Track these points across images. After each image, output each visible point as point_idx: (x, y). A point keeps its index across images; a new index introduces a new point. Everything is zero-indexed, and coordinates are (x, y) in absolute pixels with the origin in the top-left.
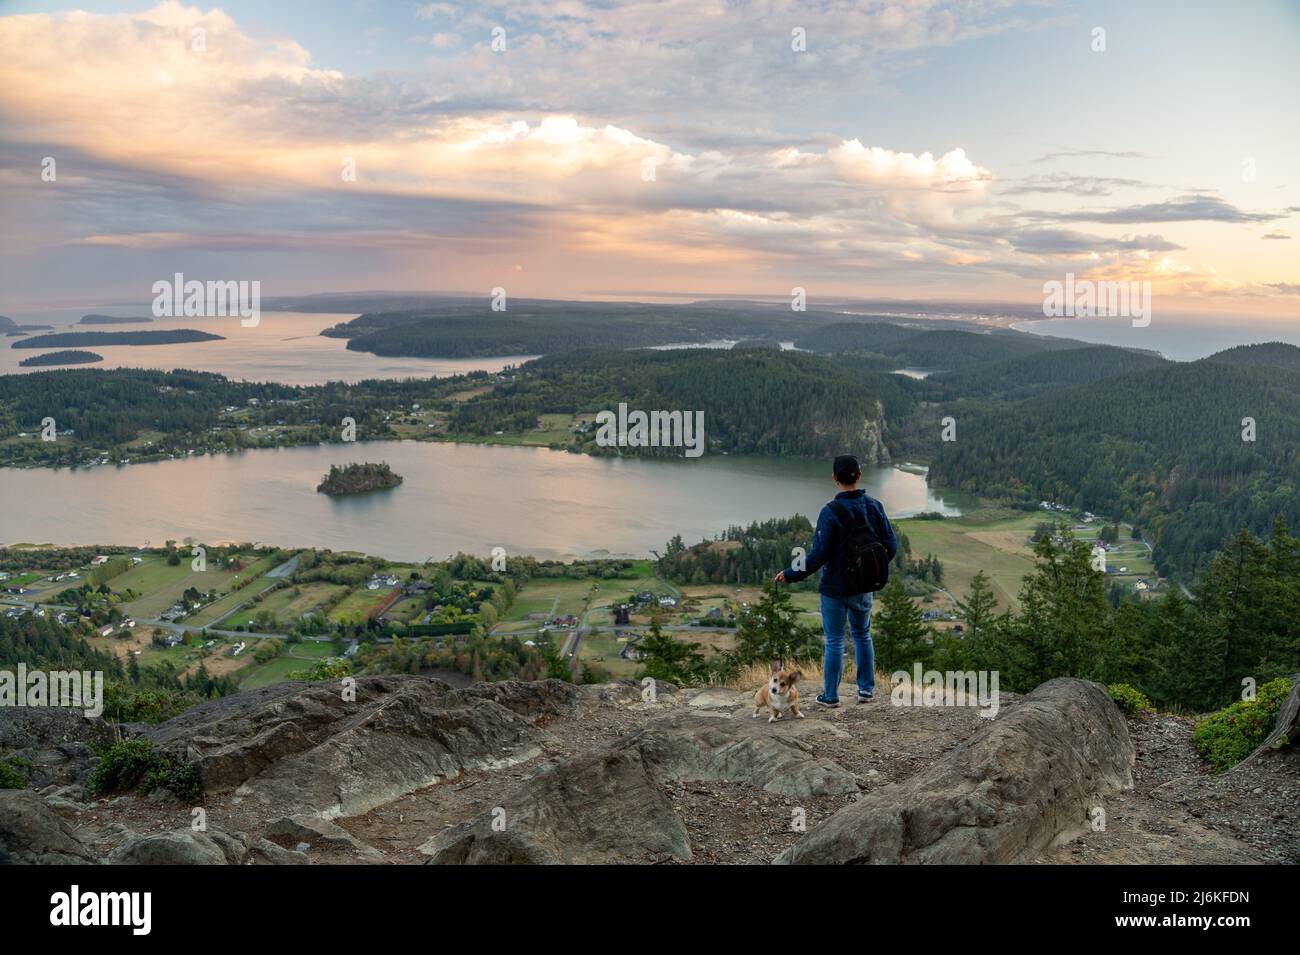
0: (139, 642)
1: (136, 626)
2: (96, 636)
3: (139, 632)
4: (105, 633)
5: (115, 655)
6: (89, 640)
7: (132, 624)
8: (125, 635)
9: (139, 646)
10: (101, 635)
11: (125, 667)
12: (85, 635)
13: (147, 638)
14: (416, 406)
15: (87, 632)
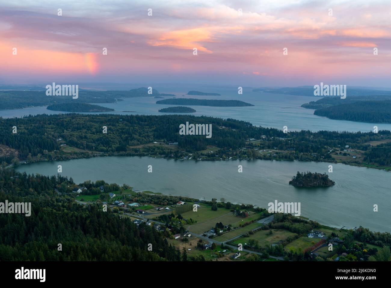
0: (191, 245)
1: (191, 236)
2: (172, 238)
3: (192, 240)
4: (176, 238)
5: (178, 249)
6: (168, 240)
7: (189, 235)
8: (185, 240)
9: (191, 247)
10: (174, 239)
11: (181, 255)
12: (167, 237)
13: (195, 243)
14: (347, 146)
15: (168, 236)
